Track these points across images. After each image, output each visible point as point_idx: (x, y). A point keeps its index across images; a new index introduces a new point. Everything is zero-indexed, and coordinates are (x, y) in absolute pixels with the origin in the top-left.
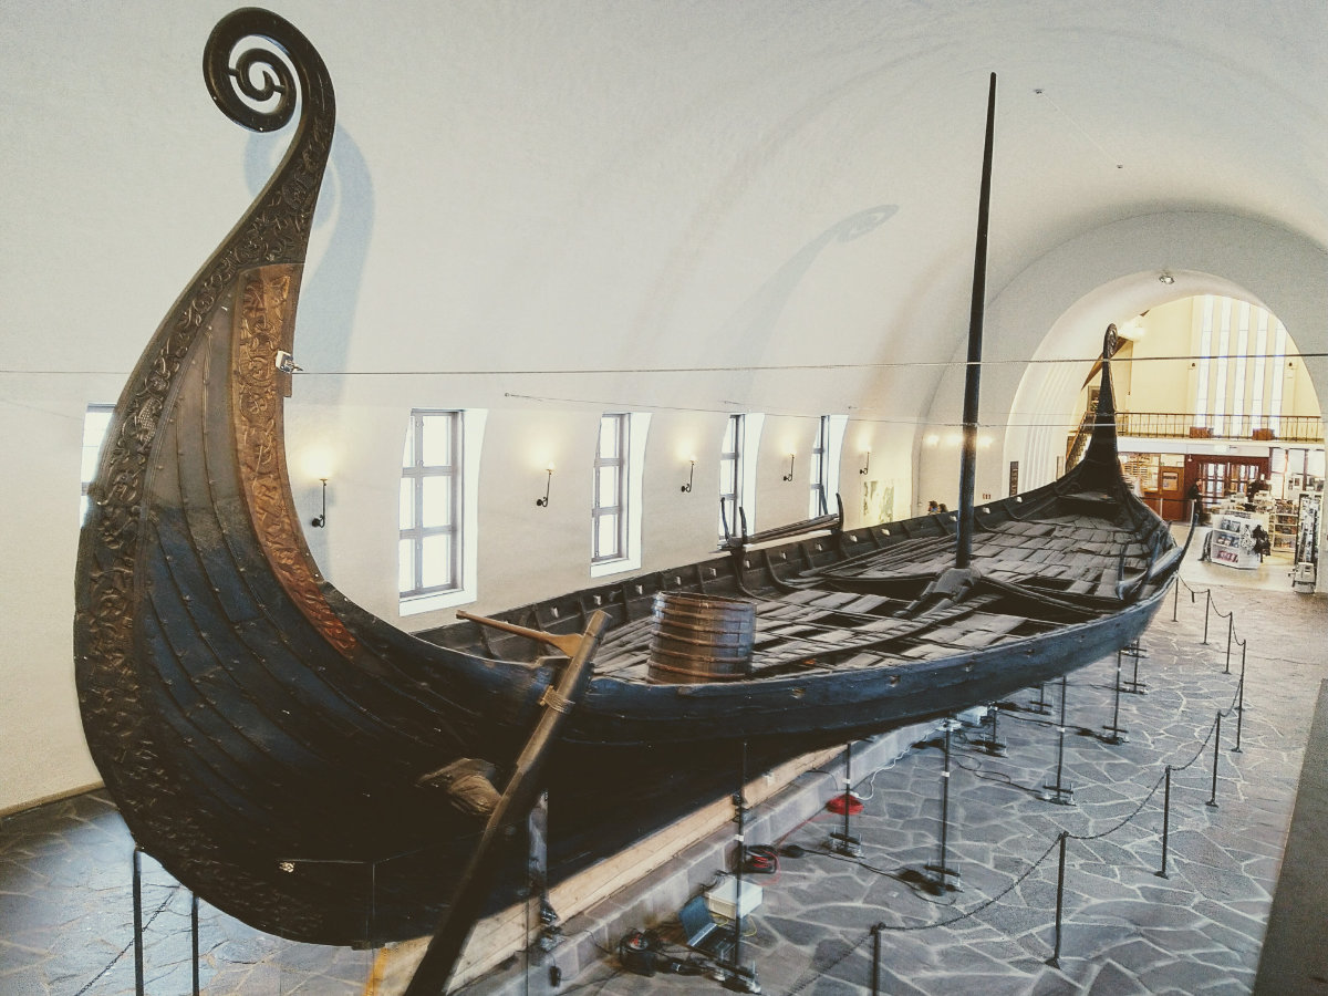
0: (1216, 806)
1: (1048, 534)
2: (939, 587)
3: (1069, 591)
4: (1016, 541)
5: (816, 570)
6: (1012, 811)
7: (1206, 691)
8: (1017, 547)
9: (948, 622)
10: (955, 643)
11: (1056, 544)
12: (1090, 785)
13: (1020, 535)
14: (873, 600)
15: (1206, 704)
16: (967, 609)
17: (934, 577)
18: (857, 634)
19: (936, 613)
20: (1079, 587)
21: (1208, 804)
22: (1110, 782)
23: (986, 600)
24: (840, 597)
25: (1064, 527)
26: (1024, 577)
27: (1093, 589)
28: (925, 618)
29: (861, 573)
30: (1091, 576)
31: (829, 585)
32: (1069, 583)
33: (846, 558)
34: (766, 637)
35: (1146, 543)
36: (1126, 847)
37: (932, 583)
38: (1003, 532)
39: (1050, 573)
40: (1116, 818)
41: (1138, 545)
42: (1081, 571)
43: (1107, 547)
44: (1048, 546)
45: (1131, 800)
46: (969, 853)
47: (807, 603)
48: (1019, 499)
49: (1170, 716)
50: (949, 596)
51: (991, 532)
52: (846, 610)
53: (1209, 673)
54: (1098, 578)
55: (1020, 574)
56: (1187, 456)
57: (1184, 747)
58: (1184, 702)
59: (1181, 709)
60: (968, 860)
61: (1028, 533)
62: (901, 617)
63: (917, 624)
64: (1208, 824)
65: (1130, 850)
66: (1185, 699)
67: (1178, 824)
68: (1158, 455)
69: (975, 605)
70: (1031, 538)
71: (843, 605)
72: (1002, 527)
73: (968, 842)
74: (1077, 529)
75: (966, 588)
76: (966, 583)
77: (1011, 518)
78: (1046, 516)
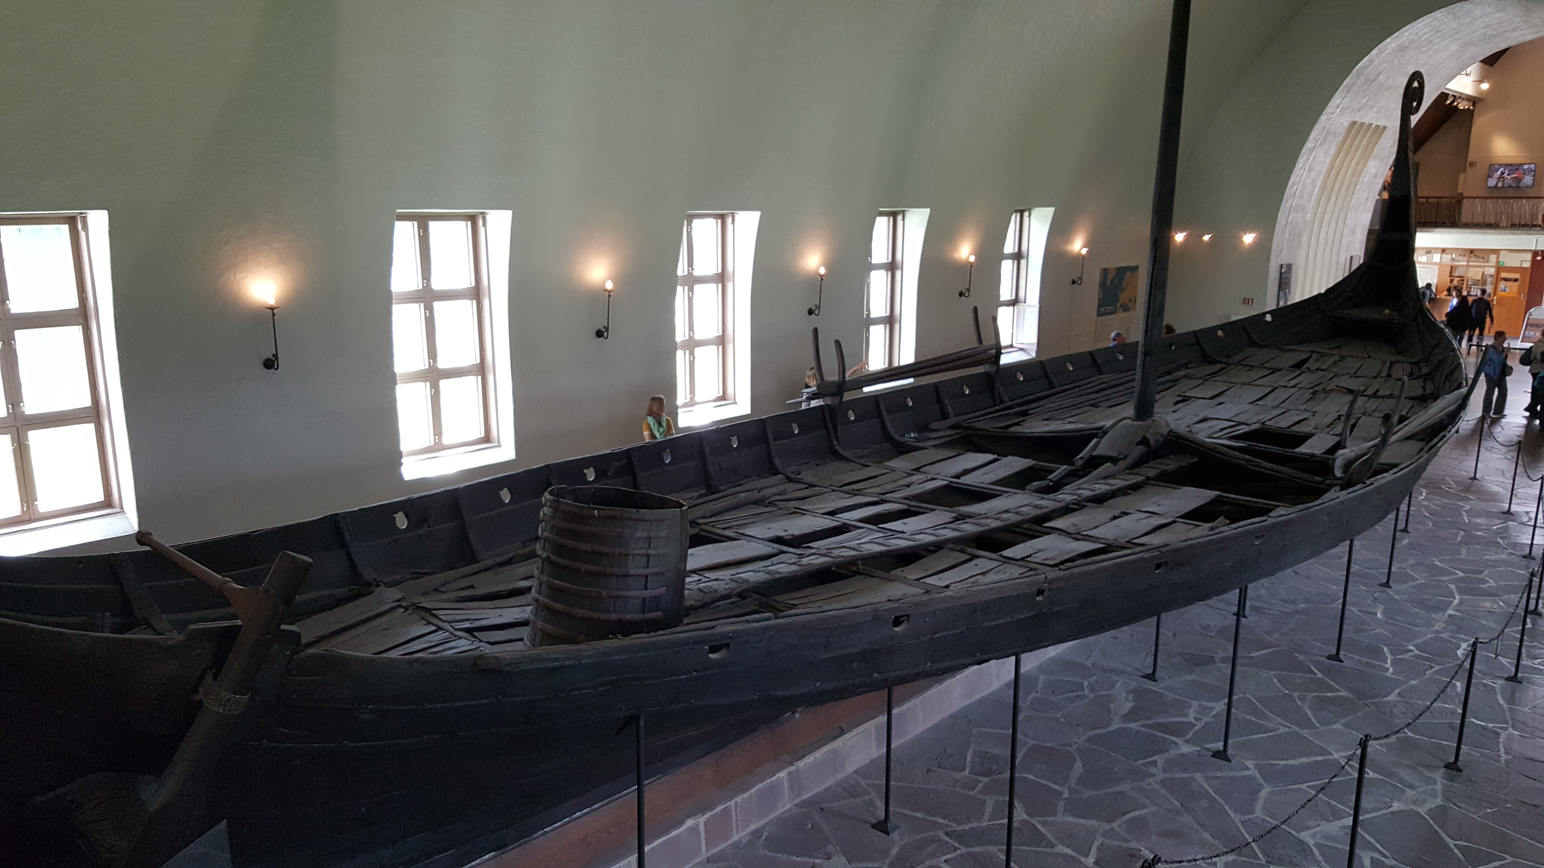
0: (1460, 770)
1: (1299, 365)
2: (1102, 447)
3: (1303, 449)
4: (1254, 374)
5: (953, 420)
6: (1153, 770)
7: (1492, 583)
8: (1250, 384)
9: (1099, 500)
10: (1091, 533)
11: (1306, 379)
12: (1282, 730)
13: (1262, 366)
14: (1014, 464)
15: (1488, 605)
16: (1139, 479)
17: (1099, 433)
18: (961, 518)
19: (1088, 487)
21: (1448, 766)
22: (1311, 726)
23: (1171, 464)
25: (1323, 355)
26: (1244, 429)
28: (1066, 496)
29: (1017, 424)
31: (964, 442)
32: (1304, 438)
33: (1002, 402)
34: (828, 523)
35: (1432, 380)
36: (1305, 836)
37: (1095, 440)
38: (1239, 363)
39: (1283, 423)
40: (1303, 786)
41: (1421, 382)
42: (1328, 420)
43: (1375, 385)
44: (1292, 383)
45: (1336, 755)
46: (1068, 839)
47: (917, 470)
48: (1268, 318)
49: (1429, 624)
50: (1114, 460)
51: (1224, 363)
52: (967, 480)
53: (1504, 556)
55: (1239, 424)
56: (1535, 253)
57: (1437, 672)
58: (1456, 602)
59: (1450, 612)
60: (1061, 849)
61: (1274, 364)
62: (1038, 491)
63: (1048, 503)
64: (1439, 801)
65: (1311, 842)
66: (1457, 597)
67: (1392, 799)
68: (1496, 252)
69: (1152, 473)
70: (1274, 371)
71: (966, 472)
72: (1238, 358)
73: (1070, 819)
74: (1342, 358)
75: (1141, 449)
76: (1144, 441)
77: (1253, 344)
78: (1304, 342)
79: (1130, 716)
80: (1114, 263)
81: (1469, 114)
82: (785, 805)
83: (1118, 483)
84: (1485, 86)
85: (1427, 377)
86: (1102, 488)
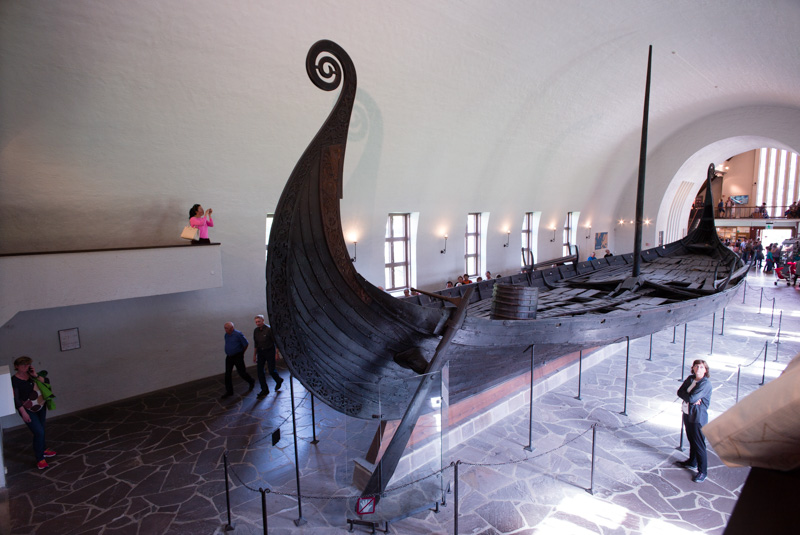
1: (678, 263)
2: (624, 286)
3: (689, 287)
4: (661, 266)
5: (565, 280)
8: (663, 269)
9: (629, 301)
11: (682, 267)
13: (665, 263)
14: (595, 292)
16: (638, 295)
17: (622, 281)
18: (585, 306)
19: (623, 297)
20: (694, 286)
23: (648, 291)
24: (577, 291)
25: (686, 259)
26: (667, 282)
27: (701, 287)
28: (618, 299)
29: (587, 281)
30: (700, 281)
31: (572, 286)
32: (689, 284)
34: (543, 307)
35: (729, 266)
37: (620, 284)
38: (656, 263)
39: (680, 280)
41: (724, 267)
42: (695, 279)
43: (708, 268)
44: (678, 268)
47: (562, 293)
48: (664, 248)
50: (629, 290)
51: (651, 263)
52: (580, 296)
54: (704, 282)
55: (665, 280)
56: (751, 228)
60: (638, 404)
61: (669, 262)
62: (607, 299)
63: (614, 301)
68: (736, 227)
69: (642, 294)
70: (670, 265)
71: (579, 294)
72: (656, 260)
73: (637, 397)
74: (693, 260)
75: (636, 287)
76: (638, 284)
77: (660, 256)
78: (677, 255)
79: (646, 370)
80: (600, 232)
81: (721, 178)
82: (544, 393)
83: (633, 297)
84: (727, 168)
85: (727, 266)
86: (629, 298)
